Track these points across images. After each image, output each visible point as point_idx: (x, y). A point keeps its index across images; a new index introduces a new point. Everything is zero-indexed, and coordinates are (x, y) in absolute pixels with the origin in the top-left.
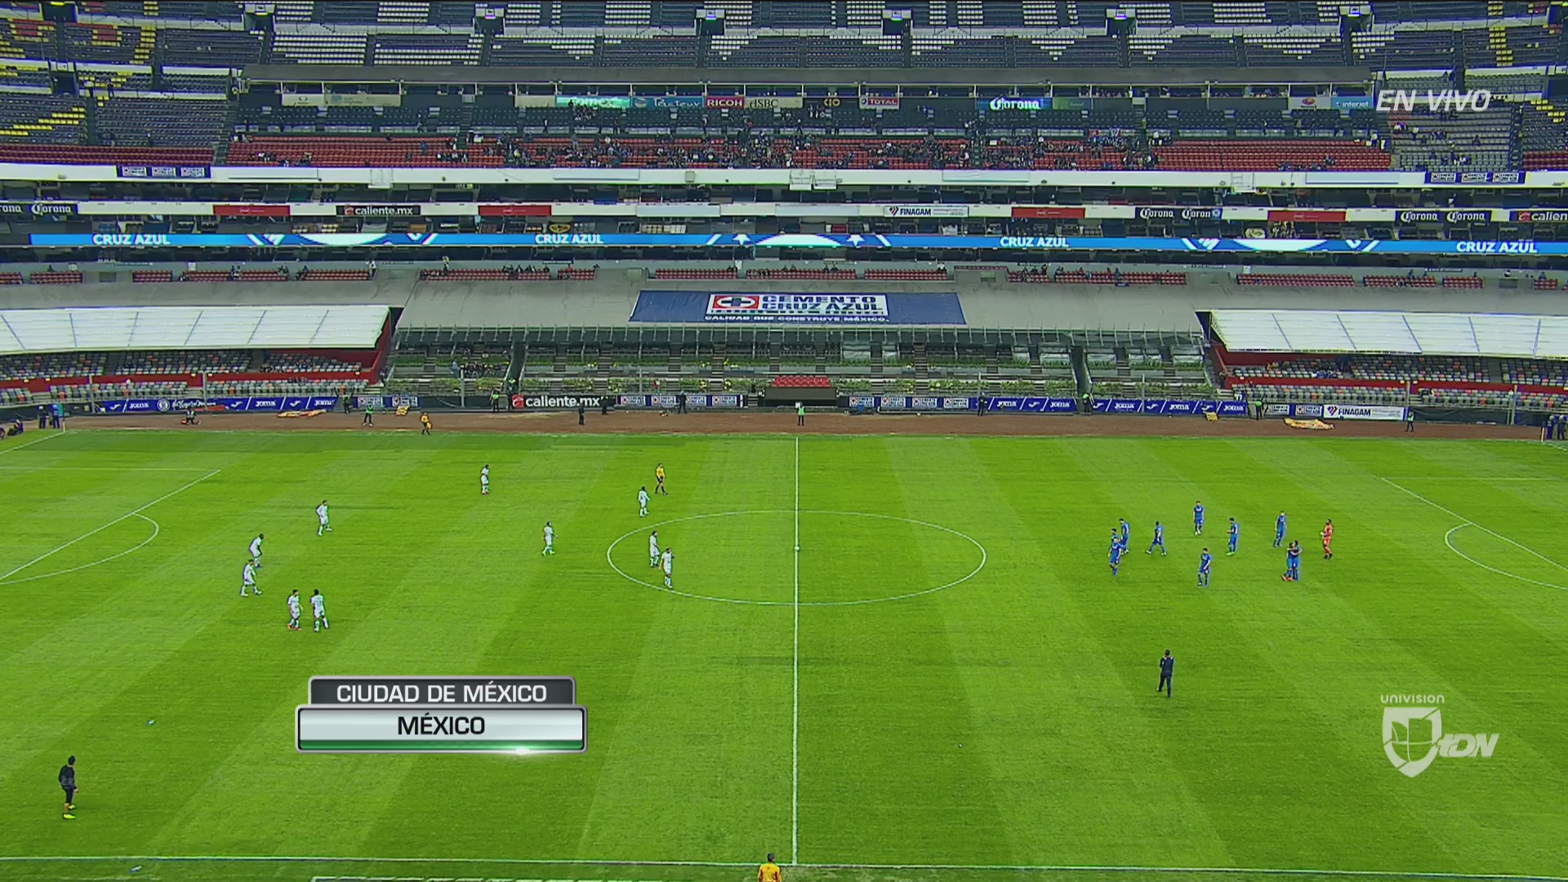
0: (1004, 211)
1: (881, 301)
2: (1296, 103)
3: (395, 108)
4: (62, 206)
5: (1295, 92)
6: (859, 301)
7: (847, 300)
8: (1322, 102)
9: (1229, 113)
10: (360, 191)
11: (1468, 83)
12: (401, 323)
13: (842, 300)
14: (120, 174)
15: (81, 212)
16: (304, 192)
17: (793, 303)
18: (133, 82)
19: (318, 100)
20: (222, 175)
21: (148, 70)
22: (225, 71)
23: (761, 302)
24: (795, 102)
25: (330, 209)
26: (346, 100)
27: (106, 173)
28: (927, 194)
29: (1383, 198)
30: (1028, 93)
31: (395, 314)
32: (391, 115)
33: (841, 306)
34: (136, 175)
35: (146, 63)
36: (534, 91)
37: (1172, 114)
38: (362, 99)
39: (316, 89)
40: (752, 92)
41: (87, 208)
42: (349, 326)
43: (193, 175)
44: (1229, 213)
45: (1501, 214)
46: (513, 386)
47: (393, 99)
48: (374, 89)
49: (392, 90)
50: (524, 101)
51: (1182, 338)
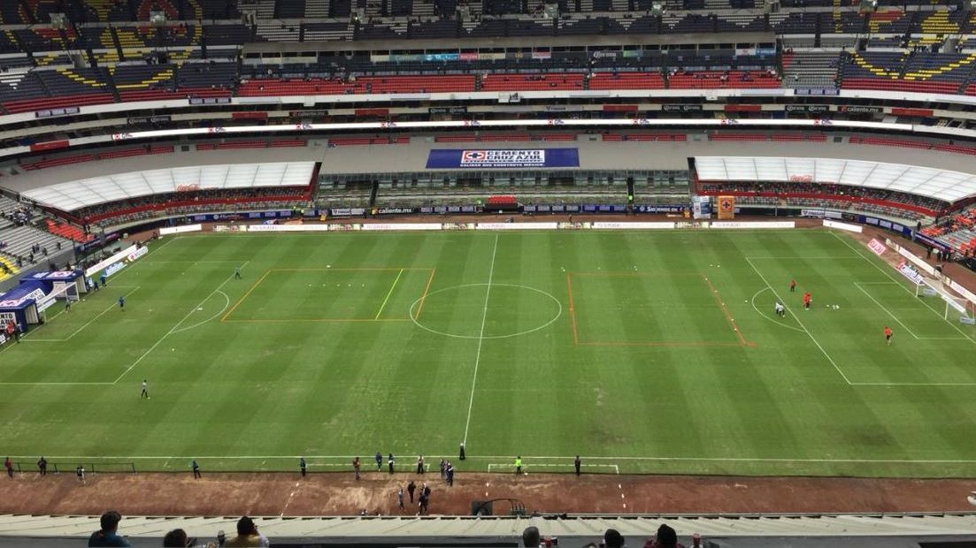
0: (600, 107)
1: (542, 153)
2: (739, 52)
3: (316, 64)
4: (164, 118)
5: (740, 46)
6: (532, 154)
7: (527, 154)
8: (752, 52)
9: (707, 58)
10: (301, 106)
11: (821, 42)
12: (322, 171)
13: (524, 154)
14: (190, 103)
16: (273, 107)
17: (501, 155)
18: (193, 56)
19: (278, 61)
20: (236, 101)
21: (199, 48)
22: (235, 47)
23: (487, 156)
24: (503, 56)
25: (286, 114)
26: (292, 61)
27: (184, 103)
28: (563, 101)
29: (780, 100)
30: (611, 49)
31: (318, 166)
32: (313, 68)
33: (523, 158)
34: (198, 103)
35: (198, 45)
36: (380, 53)
37: (680, 59)
38: (299, 59)
39: (277, 55)
40: (481, 51)
41: (175, 118)
42: (297, 173)
43: (223, 101)
44: (706, 107)
45: (834, 108)
46: (372, 202)
47: (314, 60)
48: (304, 54)
49: (313, 54)
50: (375, 59)
51: (679, 173)
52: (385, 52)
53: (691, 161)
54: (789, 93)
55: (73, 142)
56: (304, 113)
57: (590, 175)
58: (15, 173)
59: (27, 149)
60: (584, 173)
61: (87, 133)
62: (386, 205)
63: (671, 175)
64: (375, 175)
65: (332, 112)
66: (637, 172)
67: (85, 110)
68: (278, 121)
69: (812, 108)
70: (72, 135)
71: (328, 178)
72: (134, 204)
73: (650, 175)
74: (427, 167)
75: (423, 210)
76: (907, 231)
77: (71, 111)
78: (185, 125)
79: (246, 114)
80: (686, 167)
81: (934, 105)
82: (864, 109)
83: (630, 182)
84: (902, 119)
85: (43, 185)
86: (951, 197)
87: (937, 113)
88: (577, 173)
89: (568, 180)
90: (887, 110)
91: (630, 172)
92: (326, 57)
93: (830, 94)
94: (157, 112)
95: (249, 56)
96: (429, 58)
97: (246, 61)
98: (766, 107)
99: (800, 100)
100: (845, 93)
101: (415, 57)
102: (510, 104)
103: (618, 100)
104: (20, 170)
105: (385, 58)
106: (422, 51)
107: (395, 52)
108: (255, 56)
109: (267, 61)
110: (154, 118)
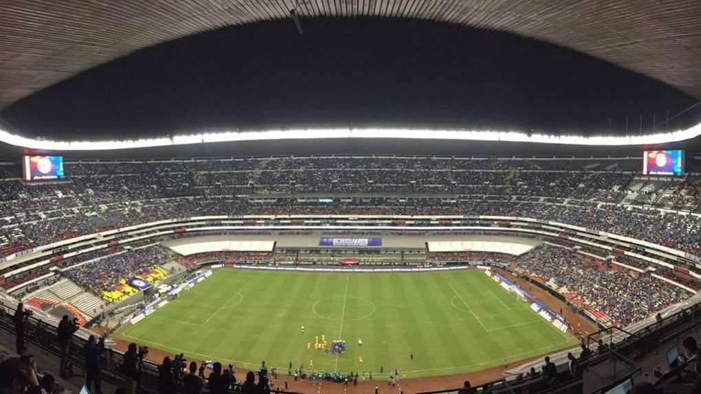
0: (390, 222)
1: (367, 240)
2: (443, 201)
4: (218, 222)
5: (443, 199)
7: (360, 240)
8: (448, 201)
9: (431, 203)
10: (269, 219)
12: (277, 245)
14: (228, 217)
16: (259, 219)
17: (350, 241)
18: (230, 199)
19: (261, 201)
20: (245, 217)
21: (232, 196)
22: (245, 196)
23: (344, 241)
24: (350, 201)
25: (263, 222)
26: (266, 201)
27: (226, 217)
28: (375, 219)
29: (459, 219)
31: (275, 243)
32: (275, 204)
33: (359, 242)
34: (231, 217)
36: (301, 198)
37: (421, 203)
38: (269, 201)
39: (261, 199)
40: (342, 198)
41: (223, 222)
42: (266, 245)
43: (240, 217)
44: (432, 222)
45: (478, 222)
46: (297, 259)
47: (275, 201)
48: (271, 199)
49: (275, 199)
50: (299, 201)
51: (422, 249)
52: (304, 198)
53: (427, 244)
54: (462, 217)
55: (187, 230)
56: (270, 221)
57: (386, 250)
58: (168, 240)
59: (172, 232)
60: (384, 249)
61: (192, 227)
62: (302, 261)
63: (419, 250)
64: (298, 248)
65: (281, 222)
66: (405, 248)
67: (192, 219)
68: (260, 224)
69: (470, 222)
70: (187, 227)
71: (279, 248)
72: (206, 255)
73: (411, 250)
74: (320, 245)
75: (317, 263)
76: (504, 267)
77: (188, 219)
78: (226, 225)
79: (248, 221)
80: (424, 246)
81: (510, 221)
82: (488, 222)
83: (402, 252)
84: (501, 226)
85: (176, 245)
86: (518, 253)
87: (512, 223)
88: (381, 249)
89: (377, 252)
90: (495, 222)
91: (402, 249)
92: (280, 200)
93: (476, 217)
94: (217, 219)
95: (250, 199)
96: (321, 201)
97: (250, 201)
98: (454, 222)
99: (466, 219)
100: (481, 217)
101: (315, 200)
102: (354, 220)
103: (397, 219)
104: (170, 238)
105: (303, 201)
106: (318, 198)
107: (308, 198)
108: (253, 199)
109: (257, 201)
110: (215, 222)
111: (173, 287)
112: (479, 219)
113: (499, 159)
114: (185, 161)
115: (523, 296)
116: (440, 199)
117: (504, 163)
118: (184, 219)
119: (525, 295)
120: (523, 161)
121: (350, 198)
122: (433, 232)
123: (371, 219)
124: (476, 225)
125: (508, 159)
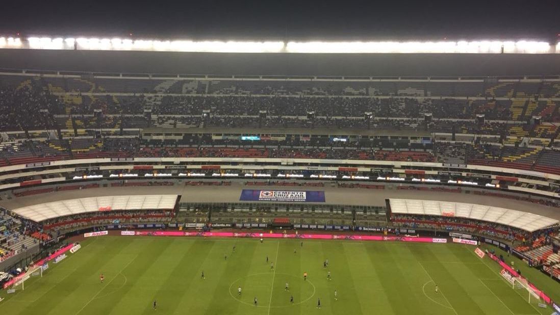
0: (337, 168)
1: (304, 194)
2: (412, 141)
3: (182, 140)
4: (96, 168)
5: (412, 138)
6: (299, 194)
7: (296, 194)
8: (419, 141)
9: (395, 144)
10: (172, 163)
11: (456, 138)
12: (181, 201)
13: (294, 193)
14: (111, 160)
15: (100, 169)
16: (157, 163)
17: (282, 194)
18: (115, 134)
19: (161, 138)
20: (137, 160)
21: (119, 130)
22: (138, 129)
23: (274, 194)
24: (284, 138)
25: (163, 167)
26: (169, 137)
27: (108, 160)
28: (317, 165)
29: (435, 169)
30: (343, 137)
31: (179, 197)
32: (180, 142)
33: (294, 196)
34: (115, 160)
35: (118, 128)
36: (217, 135)
37: (380, 143)
38: (173, 137)
39: (161, 134)
40: (272, 135)
42: (167, 202)
43: (129, 160)
44: (395, 171)
45: (464, 174)
46: (209, 220)
47: (181, 138)
48: (176, 135)
49: (180, 135)
50: (214, 138)
51: (381, 208)
52: (220, 135)
53: (388, 201)
54: (439, 165)
55: (44, 181)
56: (173, 167)
57: (332, 208)
58: (9, 198)
59: (17, 185)
60: (328, 206)
61: (52, 176)
62: (216, 222)
63: (377, 209)
64: (211, 204)
65: (189, 167)
66: (358, 206)
67: (52, 164)
69: (453, 173)
70: (44, 177)
71: (184, 204)
73: (365, 209)
74: (240, 200)
75: (237, 225)
77: (46, 164)
78: (107, 172)
79: (141, 166)
80: (384, 205)
81: (518, 176)
82: (481, 176)
83: (354, 212)
85: (23, 206)
86: (531, 229)
88: (324, 205)
90: (494, 177)
91: (354, 206)
92: (188, 136)
93: (462, 166)
94: (92, 164)
95: (146, 135)
96: (244, 138)
97: (144, 137)
98: (427, 172)
99: (446, 169)
100: (470, 167)
101: (236, 138)
102: (287, 165)
103: (347, 165)
104: (13, 196)
105: (220, 138)
106: (240, 135)
107: (226, 135)
108: (149, 135)
109: (155, 137)
110: (90, 168)
111: (15, 274)
112: (468, 170)
113: (500, 81)
114: (45, 75)
115: (538, 297)
116: (407, 138)
117: (509, 87)
118: (38, 165)
119: (541, 298)
120: (541, 83)
121: (283, 136)
122: (397, 185)
123: (312, 164)
124: (463, 179)
125: (517, 80)
